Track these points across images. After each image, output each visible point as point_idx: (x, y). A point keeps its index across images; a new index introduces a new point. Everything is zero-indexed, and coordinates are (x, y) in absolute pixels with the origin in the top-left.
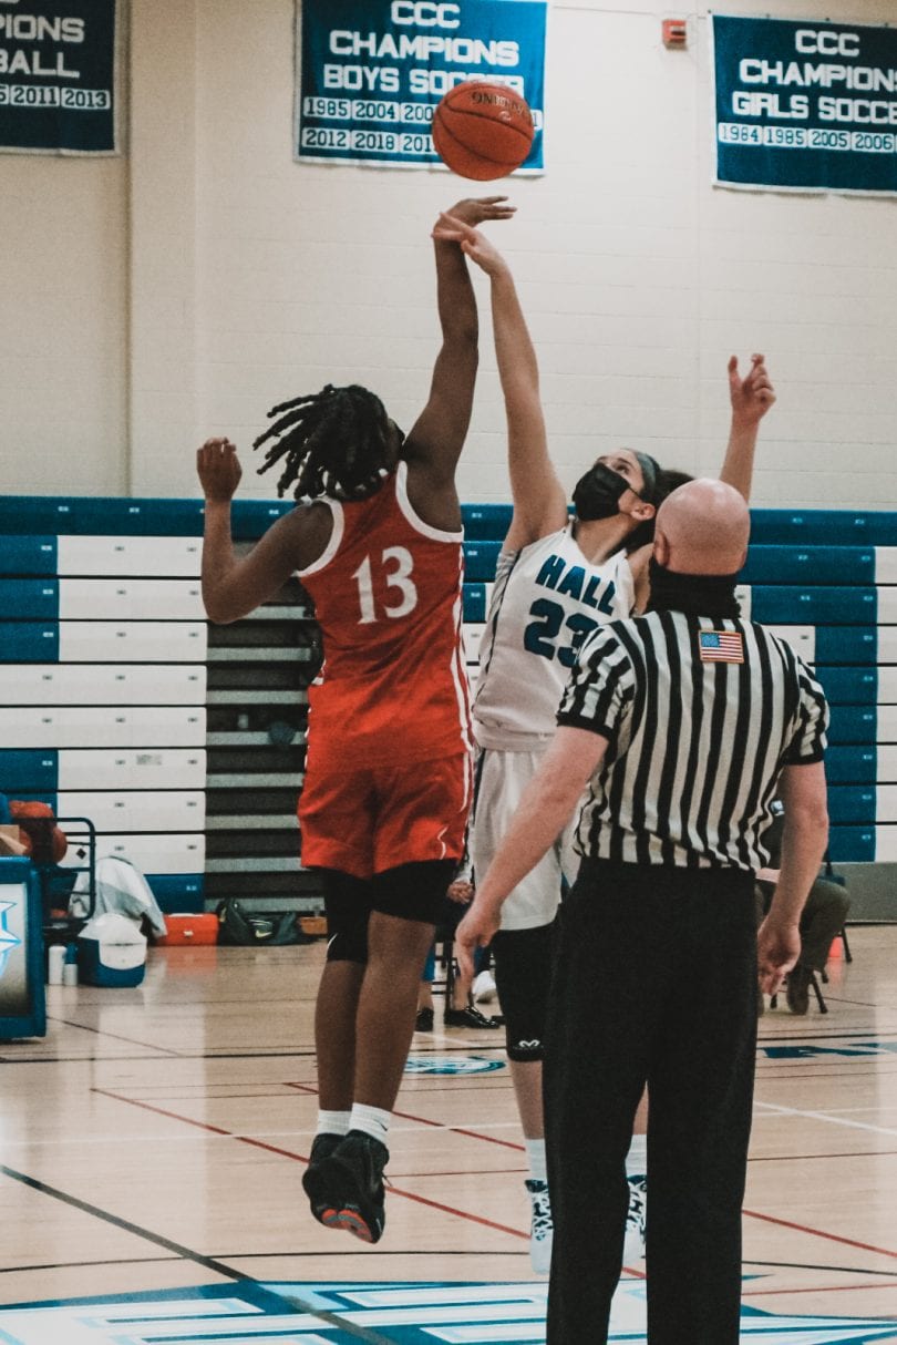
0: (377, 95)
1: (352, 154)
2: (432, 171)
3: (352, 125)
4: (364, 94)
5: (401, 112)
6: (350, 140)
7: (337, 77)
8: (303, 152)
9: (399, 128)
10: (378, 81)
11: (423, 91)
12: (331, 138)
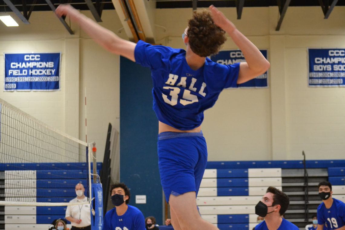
0: (327, 71)
1: (321, 84)
2: (339, 87)
3: (321, 78)
4: (323, 71)
5: (332, 75)
6: (320, 81)
7: (317, 68)
8: (310, 84)
9: (332, 78)
10: (326, 68)
11: (337, 70)
12: (316, 81)
